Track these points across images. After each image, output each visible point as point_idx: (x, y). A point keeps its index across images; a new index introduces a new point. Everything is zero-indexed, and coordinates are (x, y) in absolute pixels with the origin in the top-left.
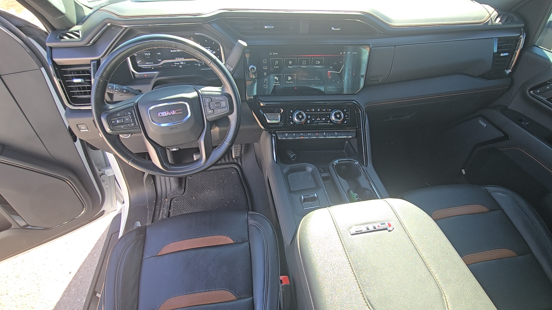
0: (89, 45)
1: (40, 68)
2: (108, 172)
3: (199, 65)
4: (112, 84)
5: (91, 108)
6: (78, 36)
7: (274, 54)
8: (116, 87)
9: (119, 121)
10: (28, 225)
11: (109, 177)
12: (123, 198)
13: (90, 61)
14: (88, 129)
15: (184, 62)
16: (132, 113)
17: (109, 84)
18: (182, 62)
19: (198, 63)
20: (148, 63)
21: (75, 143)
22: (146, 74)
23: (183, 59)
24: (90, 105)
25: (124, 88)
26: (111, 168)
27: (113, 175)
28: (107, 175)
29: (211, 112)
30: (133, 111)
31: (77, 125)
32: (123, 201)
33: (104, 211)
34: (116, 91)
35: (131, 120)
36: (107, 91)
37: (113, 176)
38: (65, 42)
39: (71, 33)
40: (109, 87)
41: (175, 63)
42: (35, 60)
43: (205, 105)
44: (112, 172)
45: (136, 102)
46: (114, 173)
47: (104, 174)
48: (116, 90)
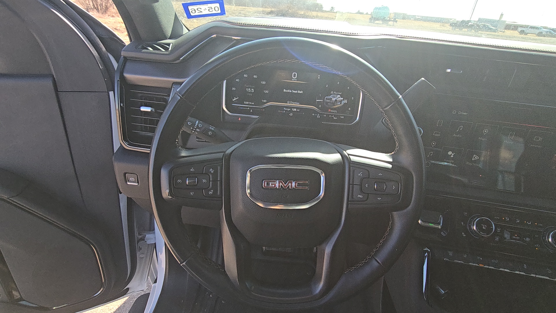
0: (177, 62)
1: (109, 91)
2: (149, 238)
3: (318, 116)
4: (193, 119)
5: (149, 152)
6: (167, 49)
7: (461, 113)
8: (199, 125)
9: (190, 181)
10: (21, 299)
11: (149, 244)
12: (157, 275)
13: (172, 83)
14: (138, 183)
15: (297, 108)
16: (216, 172)
17: (189, 118)
18: (295, 108)
19: (317, 113)
20: (247, 103)
21: (120, 194)
22: (240, 117)
23: (298, 105)
24: (149, 147)
25: (211, 128)
26: (154, 233)
27: (154, 243)
28: (146, 242)
29: (361, 197)
30: (219, 168)
31: (125, 174)
32: (156, 278)
33: (128, 289)
34: (197, 132)
35: (211, 182)
36: (184, 129)
37: (153, 245)
38: (147, 53)
39: (159, 45)
40: (189, 123)
41: (284, 109)
42: (106, 79)
43: (353, 182)
44: (154, 239)
45: (229, 151)
46: (156, 241)
47: (144, 240)
48: (198, 130)
